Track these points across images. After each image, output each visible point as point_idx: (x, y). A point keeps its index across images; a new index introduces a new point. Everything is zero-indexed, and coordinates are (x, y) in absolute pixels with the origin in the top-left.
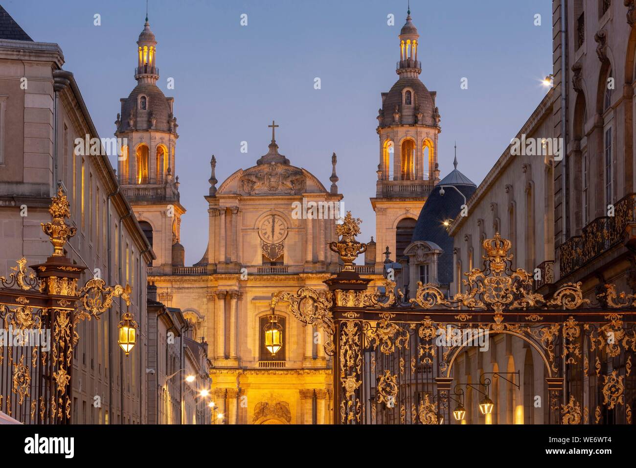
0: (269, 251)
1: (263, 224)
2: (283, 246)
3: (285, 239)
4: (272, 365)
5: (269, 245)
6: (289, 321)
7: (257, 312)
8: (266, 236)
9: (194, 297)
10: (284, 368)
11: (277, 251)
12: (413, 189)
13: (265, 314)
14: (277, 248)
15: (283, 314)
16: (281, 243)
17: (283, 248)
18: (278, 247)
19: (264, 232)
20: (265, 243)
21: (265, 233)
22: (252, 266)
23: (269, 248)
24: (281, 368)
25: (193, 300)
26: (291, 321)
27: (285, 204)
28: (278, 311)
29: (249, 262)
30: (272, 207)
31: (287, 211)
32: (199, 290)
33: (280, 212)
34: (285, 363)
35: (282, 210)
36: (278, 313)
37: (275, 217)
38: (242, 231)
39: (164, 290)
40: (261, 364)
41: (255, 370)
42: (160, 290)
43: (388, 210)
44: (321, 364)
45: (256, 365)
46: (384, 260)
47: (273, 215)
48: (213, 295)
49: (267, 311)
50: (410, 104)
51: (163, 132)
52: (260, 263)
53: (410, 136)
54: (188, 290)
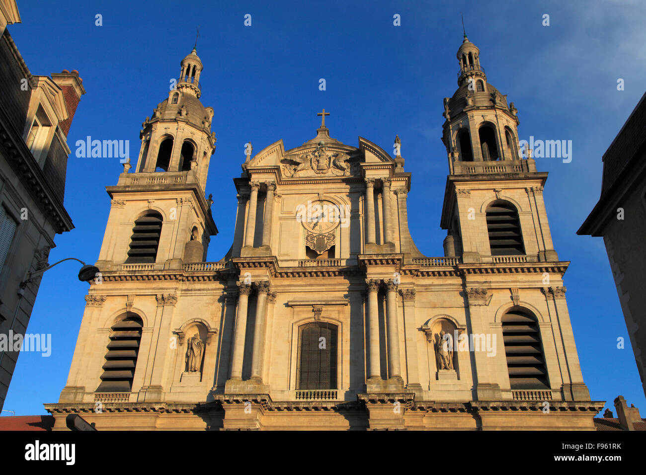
0: (315, 242)
2: (334, 235)
3: (336, 227)
4: (316, 396)
5: (315, 235)
6: (342, 330)
8: (312, 225)
9: (208, 301)
10: (335, 400)
11: (326, 242)
12: (501, 170)
13: (307, 321)
14: (325, 238)
16: (331, 233)
17: (334, 238)
18: (327, 237)
20: (310, 233)
22: (291, 260)
23: (315, 239)
24: (331, 400)
26: (346, 330)
27: (336, 188)
28: (327, 318)
29: (287, 255)
30: (320, 192)
31: (339, 195)
32: (215, 292)
33: (330, 197)
34: (336, 392)
35: (332, 195)
36: (326, 320)
37: (325, 202)
38: (280, 218)
39: (166, 291)
40: (299, 395)
41: (288, 402)
42: (161, 291)
43: (472, 192)
44: (396, 387)
45: (291, 396)
46: (474, 250)
47: (321, 201)
48: (234, 295)
49: (310, 318)
50: (483, 90)
51: (194, 126)
52: (302, 255)
53: (487, 119)
54: (199, 292)
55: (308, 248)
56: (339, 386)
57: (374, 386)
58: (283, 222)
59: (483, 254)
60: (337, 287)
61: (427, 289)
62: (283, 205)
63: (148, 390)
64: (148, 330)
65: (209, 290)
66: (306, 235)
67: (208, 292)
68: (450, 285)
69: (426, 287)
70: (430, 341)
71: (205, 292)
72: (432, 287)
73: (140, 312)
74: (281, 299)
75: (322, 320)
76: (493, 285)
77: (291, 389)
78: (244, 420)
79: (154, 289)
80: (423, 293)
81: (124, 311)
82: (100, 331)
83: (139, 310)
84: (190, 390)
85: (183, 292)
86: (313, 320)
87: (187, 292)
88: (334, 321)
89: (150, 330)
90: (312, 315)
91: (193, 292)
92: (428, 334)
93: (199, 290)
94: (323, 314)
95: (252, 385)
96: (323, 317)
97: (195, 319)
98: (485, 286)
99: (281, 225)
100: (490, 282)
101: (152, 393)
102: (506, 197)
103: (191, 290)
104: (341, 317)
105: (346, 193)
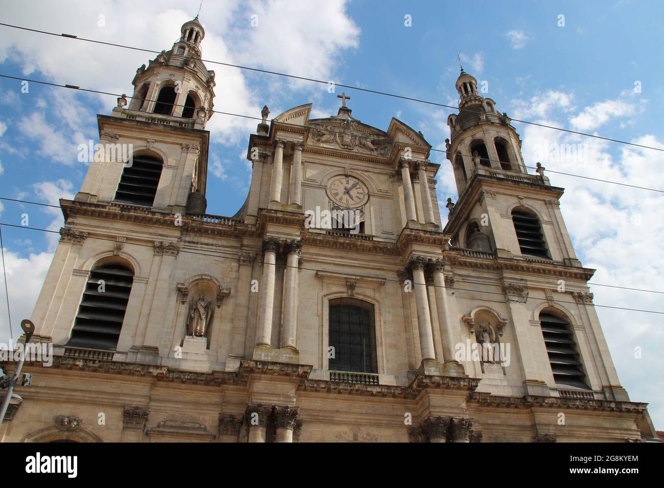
1: (333, 183)
2: (363, 212)
3: (365, 204)
5: (341, 208)
6: (380, 310)
7: (325, 292)
8: (338, 198)
9: (217, 259)
13: (338, 295)
15: (369, 300)
16: (359, 208)
17: (363, 215)
19: (334, 192)
20: (336, 205)
21: (337, 194)
22: (318, 229)
25: (213, 262)
26: (383, 310)
27: (363, 166)
28: (361, 295)
30: (346, 166)
31: (366, 174)
32: (226, 249)
33: (357, 174)
34: (378, 377)
35: (359, 172)
36: (361, 297)
37: (350, 178)
38: (304, 185)
39: (166, 238)
40: (333, 376)
42: (159, 237)
43: (497, 195)
44: (456, 372)
45: (325, 375)
46: (506, 248)
47: (347, 176)
48: (251, 255)
49: (342, 292)
53: (500, 135)
54: (207, 247)
56: (381, 370)
57: (432, 369)
58: (306, 188)
59: (514, 253)
60: (371, 264)
61: (463, 279)
62: (306, 172)
63: (140, 350)
64: (140, 280)
65: (219, 246)
66: (332, 206)
67: (218, 248)
68: (487, 278)
69: (462, 278)
70: (472, 332)
71: (214, 248)
72: (469, 278)
73: (131, 258)
75: (356, 296)
76: (529, 284)
77: (324, 368)
78: (279, 395)
79: (151, 234)
80: (459, 283)
81: (110, 254)
82: (76, 272)
83: (130, 255)
84: (194, 357)
85: (186, 244)
86: (345, 295)
87: (192, 245)
88: (369, 299)
89: (143, 280)
90: (344, 290)
91: (199, 246)
92: (470, 325)
93: (207, 244)
94: (357, 290)
95: (288, 355)
96: (357, 294)
97: (202, 275)
98: (522, 284)
99: (304, 191)
100: (526, 280)
101: (145, 354)
102: (528, 205)
103: (197, 243)
104: (377, 296)
105: (374, 173)
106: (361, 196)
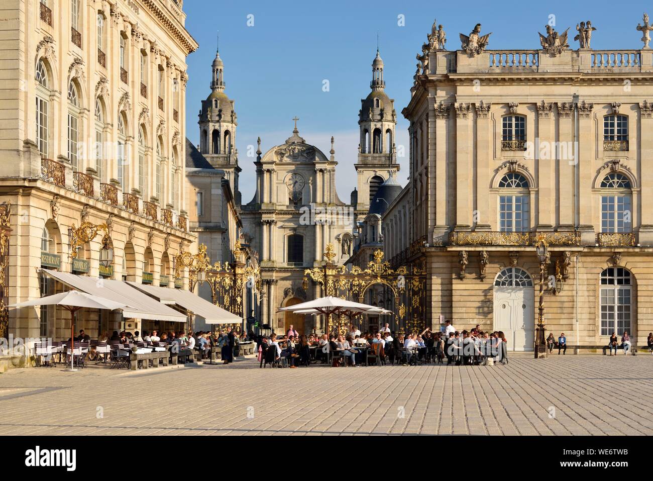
0: (293, 196)
2: (301, 193)
3: (303, 188)
4: (295, 265)
5: (293, 192)
7: (286, 233)
8: (291, 187)
10: (302, 267)
13: (291, 234)
14: (298, 194)
16: (300, 191)
20: (291, 191)
22: (283, 206)
23: (293, 194)
24: (300, 266)
26: (306, 238)
27: (303, 167)
29: (280, 202)
31: (304, 171)
35: (301, 171)
36: (299, 234)
37: (297, 175)
38: (277, 183)
40: (288, 265)
41: (284, 268)
43: (364, 172)
45: (285, 265)
46: (362, 202)
47: (295, 174)
50: (378, 107)
51: (228, 122)
52: (287, 203)
53: (378, 127)
55: (290, 198)
56: (304, 261)
58: (278, 185)
59: (365, 204)
62: (277, 176)
66: (289, 192)
74: (280, 224)
75: (297, 234)
77: (285, 262)
78: (269, 276)
86: (293, 234)
88: (302, 234)
90: (293, 232)
92: (339, 240)
94: (297, 231)
95: (271, 264)
99: (277, 187)
102: (380, 174)
104: (305, 232)
105: (307, 170)
106: (301, 184)
